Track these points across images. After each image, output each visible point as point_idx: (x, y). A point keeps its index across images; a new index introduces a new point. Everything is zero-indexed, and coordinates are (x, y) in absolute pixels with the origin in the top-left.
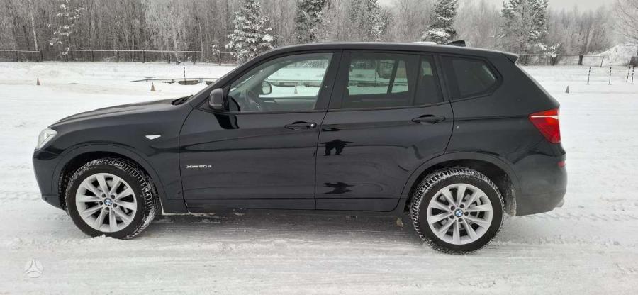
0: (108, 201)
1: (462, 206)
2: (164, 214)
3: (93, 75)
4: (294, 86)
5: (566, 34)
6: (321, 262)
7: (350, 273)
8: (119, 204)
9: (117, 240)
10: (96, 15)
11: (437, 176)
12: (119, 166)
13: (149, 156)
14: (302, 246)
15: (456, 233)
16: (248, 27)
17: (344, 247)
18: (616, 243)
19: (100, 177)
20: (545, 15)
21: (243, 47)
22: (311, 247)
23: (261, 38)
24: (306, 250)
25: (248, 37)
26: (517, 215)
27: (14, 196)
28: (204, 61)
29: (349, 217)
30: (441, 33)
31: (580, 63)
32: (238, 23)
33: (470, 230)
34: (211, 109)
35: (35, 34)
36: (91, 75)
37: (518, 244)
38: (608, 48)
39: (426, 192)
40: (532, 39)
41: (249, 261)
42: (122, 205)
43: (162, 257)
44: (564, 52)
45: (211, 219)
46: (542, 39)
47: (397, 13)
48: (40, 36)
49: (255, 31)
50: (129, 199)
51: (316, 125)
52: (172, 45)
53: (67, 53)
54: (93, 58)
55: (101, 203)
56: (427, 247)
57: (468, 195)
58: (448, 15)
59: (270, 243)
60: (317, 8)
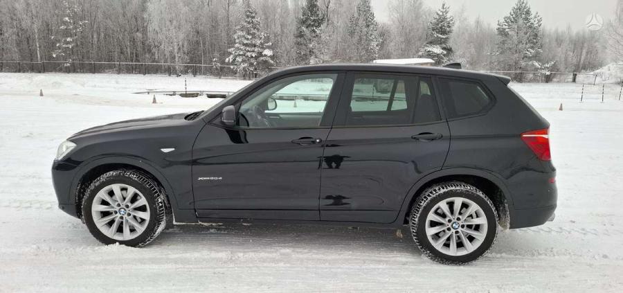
0: (123, 210)
1: (458, 219)
2: (175, 223)
3: (95, 86)
4: (293, 100)
5: (560, 52)
6: (325, 270)
7: (353, 282)
8: (133, 214)
9: (130, 247)
10: (99, 27)
11: (435, 190)
12: (134, 177)
13: (164, 167)
14: (305, 256)
15: (453, 244)
16: (249, 42)
17: (347, 257)
18: (605, 256)
19: (116, 188)
20: (539, 34)
21: (243, 61)
22: (314, 256)
23: (261, 53)
24: (310, 260)
25: (248, 51)
26: (510, 228)
27: (28, 205)
28: (204, 74)
29: (350, 228)
30: (437, 50)
31: (574, 80)
32: (238, 38)
33: (466, 241)
34: (223, 125)
35: (38, 45)
36: (93, 86)
37: (512, 256)
38: (601, 66)
39: (424, 205)
40: (526, 57)
41: (256, 268)
42: (135, 215)
43: (174, 265)
44: (558, 70)
45: (218, 229)
46: (536, 57)
47: (394, 30)
48: (42, 47)
49: (255, 46)
50: (143, 209)
51: (321, 141)
52: (174, 58)
53: (68, 65)
54: (94, 69)
55: (116, 212)
56: (425, 258)
57: (464, 209)
58: (444, 33)
59: (276, 252)
60: (316, 24)
